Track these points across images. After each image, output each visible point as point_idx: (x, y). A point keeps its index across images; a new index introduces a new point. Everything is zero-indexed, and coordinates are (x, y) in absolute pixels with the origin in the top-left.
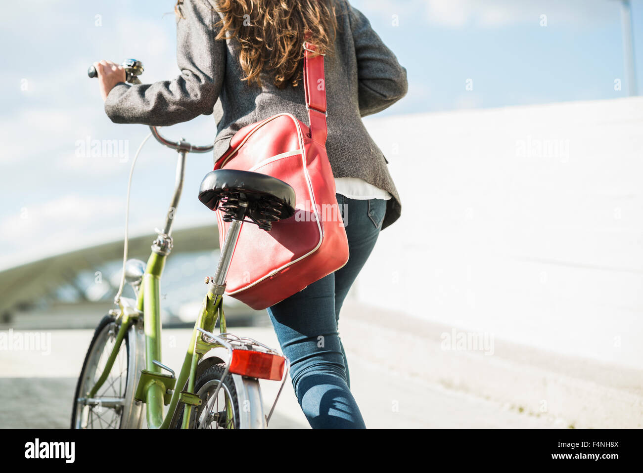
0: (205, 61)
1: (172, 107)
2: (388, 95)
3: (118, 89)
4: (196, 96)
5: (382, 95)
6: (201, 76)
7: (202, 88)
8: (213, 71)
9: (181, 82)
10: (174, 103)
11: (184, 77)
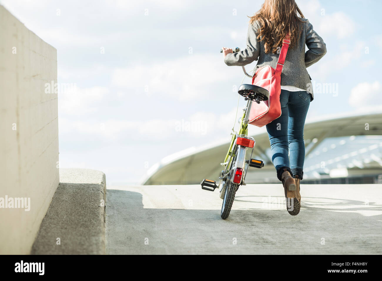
0: (254, 44)
1: (244, 60)
2: (318, 53)
3: (228, 55)
4: (251, 55)
5: (317, 53)
6: (252, 48)
7: (253, 53)
8: (257, 46)
9: (246, 51)
10: (245, 58)
11: (247, 49)
